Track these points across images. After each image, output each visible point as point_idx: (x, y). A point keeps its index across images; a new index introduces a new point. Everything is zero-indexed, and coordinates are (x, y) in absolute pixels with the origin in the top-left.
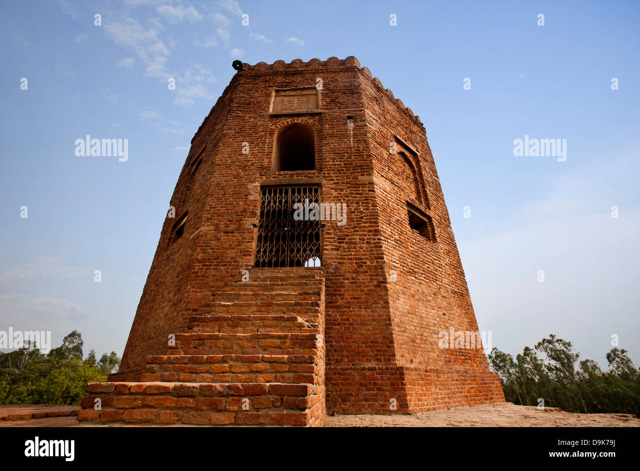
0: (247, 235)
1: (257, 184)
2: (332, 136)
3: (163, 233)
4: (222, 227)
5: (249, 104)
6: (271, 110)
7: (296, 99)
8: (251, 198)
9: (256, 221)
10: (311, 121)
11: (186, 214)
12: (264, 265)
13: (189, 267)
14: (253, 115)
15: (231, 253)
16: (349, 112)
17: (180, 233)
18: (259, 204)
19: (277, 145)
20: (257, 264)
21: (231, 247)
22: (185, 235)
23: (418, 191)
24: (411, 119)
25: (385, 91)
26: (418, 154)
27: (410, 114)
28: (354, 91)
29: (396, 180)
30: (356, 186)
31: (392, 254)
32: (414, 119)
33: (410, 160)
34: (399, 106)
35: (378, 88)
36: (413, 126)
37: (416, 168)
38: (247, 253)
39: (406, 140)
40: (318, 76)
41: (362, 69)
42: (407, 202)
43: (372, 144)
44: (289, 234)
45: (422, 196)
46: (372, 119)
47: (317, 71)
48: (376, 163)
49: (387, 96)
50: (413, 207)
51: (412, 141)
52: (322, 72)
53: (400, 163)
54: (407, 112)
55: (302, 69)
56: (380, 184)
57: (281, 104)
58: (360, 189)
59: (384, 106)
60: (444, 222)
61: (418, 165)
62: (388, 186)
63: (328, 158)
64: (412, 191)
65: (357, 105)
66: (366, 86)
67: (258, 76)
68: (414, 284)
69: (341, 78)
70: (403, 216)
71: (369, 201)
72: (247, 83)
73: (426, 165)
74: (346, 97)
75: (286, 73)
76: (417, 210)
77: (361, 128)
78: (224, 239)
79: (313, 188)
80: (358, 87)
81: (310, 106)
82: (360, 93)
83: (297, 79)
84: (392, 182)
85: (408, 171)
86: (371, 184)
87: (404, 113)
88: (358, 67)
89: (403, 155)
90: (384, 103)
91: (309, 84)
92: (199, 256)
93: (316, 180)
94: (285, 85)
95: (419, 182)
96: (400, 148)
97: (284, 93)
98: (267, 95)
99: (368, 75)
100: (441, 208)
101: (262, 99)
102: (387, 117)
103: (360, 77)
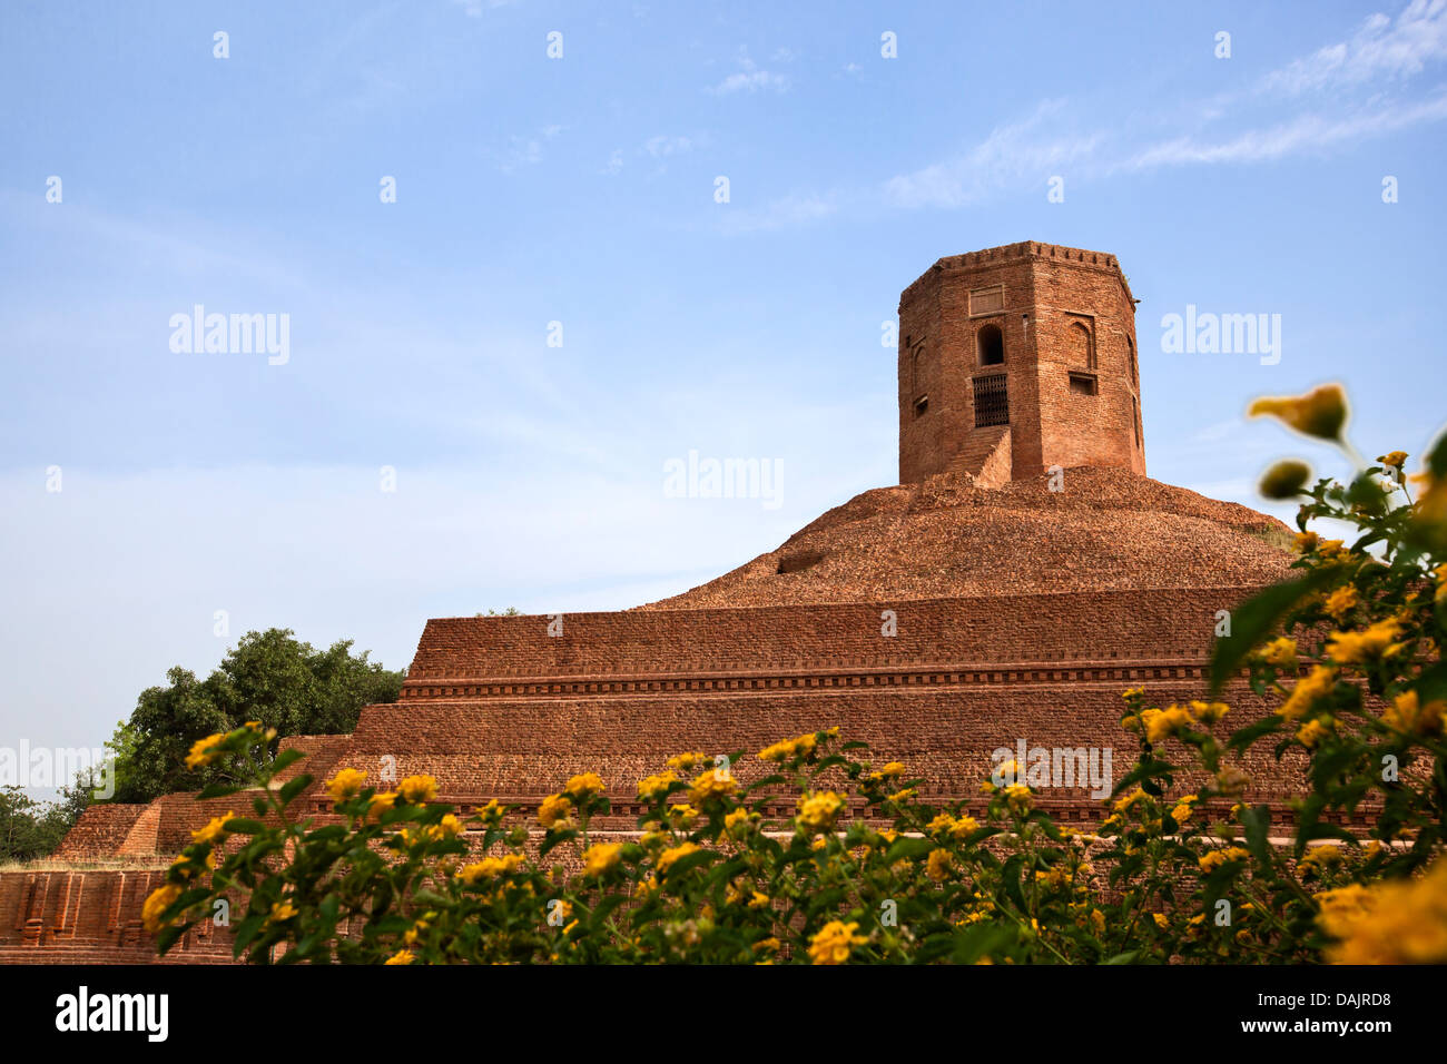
0: (969, 411)
1: (969, 378)
2: (1012, 335)
4: (955, 407)
5: (954, 309)
6: (970, 315)
7: (986, 299)
8: (968, 388)
9: (973, 402)
10: (999, 321)
11: (925, 395)
12: (981, 426)
13: (941, 432)
14: (958, 321)
15: (962, 422)
16: (1024, 311)
17: (923, 408)
18: (973, 392)
19: (978, 341)
20: (977, 427)
21: (961, 419)
22: (930, 410)
23: (1089, 354)
24: (1096, 271)
25: (1064, 260)
26: (1095, 315)
27: (1099, 261)
28: (1028, 286)
29: (1060, 357)
30: (1027, 373)
31: (1047, 413)
32: (1102, 266)
33: (1085, 327)
34: (1082, 265)
35: (1054, 265)
36: (1098, 281)
37: (1091, 332)
38: (971, 421)
39: (1082, 308)
40: (1002, 271)
41: (1039, 252)
42: (1070, 372)
43: (1040, 337)
44: (992, 406)
45: (1092, 358)
46: (1044, 313)
47: (1000, 266)
48: (1041, 353)
49: (1066, 266)
50: (1076, 373)
51: (1091, 303)
52: (1005, 266)
53: (1073, 334)
54: (1092, 265)
55: (988, 264)
56: (1044, 367)
57: (978, 306)
58: (1031, 374)
59: (1058, 283)
60: (1114, 374)
61: (1093, 326)
62: (1051, 366)
63: (1010, 353)
64: (1082, 355)
65: (1031, 302)
66: (1041, 273)
67: (955, 276)
68: (1064, 427)
69: (1020, 272)
70: (1063, 384)
71: (1035, 383)
72: (948, 285)
73: (1105, 322)
74: (1023, 294)
75: (977, 271)
76: (1081, 374)
77: (1032, 326)
78: (957, 414)
79: (1003, 377)
80: (1032, 282)
81: (998, 305)
82: (1033, 288)
83: (986, 276)
84: (1056, 361)
85: (1083, 337)
86: (1037, 370)
87: (1087, 269)
88: (1034, 253)
89: (1078, 324)
90: (1059, 280)
91: (994, 282)
92: (947, 425)
93: (1004, 372)
94: (978, 285)
95: (1092, 345)
96: (1073, 319)
97: (976, 294)
98: (966, 298)
99: (1045, 254)
100: (1114, 362)
101: (962, 302)
102: (1062, 295)
103: (1035, 266)
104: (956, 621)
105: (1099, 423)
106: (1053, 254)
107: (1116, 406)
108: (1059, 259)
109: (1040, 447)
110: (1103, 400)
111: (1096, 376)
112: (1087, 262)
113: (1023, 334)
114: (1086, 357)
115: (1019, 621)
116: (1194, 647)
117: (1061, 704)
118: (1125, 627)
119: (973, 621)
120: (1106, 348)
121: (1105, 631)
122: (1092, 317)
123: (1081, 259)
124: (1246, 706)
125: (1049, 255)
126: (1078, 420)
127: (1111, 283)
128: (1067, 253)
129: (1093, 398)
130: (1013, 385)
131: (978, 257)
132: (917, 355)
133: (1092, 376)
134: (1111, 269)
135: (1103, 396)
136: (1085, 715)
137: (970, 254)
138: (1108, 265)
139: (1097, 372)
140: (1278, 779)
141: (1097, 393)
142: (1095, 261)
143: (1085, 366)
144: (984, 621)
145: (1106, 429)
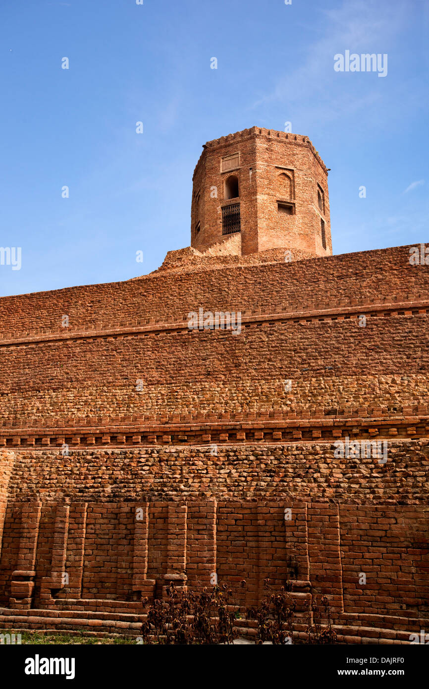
0: (219, 226)
1: (220, 207)
2: (244, 180)
3: (192, 231)
4: (211, 225)
5: (212, 169)
6: (221, 172)
7: (230, 162)
8: (218, 213)
9: (221, 221)
10: (236, 173)
11: (199, 222)
12: (225, 234)
13: (204, 239)
14: (214, 175)
15: (215, 233)
16: (250, 166)
17: (199, 230)
18: (221, 215)
19: (226, 187)
20: (223, 235)
21: (215, 231)
22: (201, 230)
23: (291, 192)
24: (296, 144)
25: (276, 137)
26: (295, 169)
27: (298, 139)
28: (253, 152)
29: (271, 192)
30: (251, 201)
31: (262, 223)
32: (300, 142)
33: (288, 175)
34: (287, 141)
35: (269, 140)
36: (297, 150)
37: (292, 179)
38: (219, 232)
39: (286, 165)
40: (239, 145)
41: (260, 132)
42: (277, 201)
43: (259, 180)
44: (232, 223)
45: (292, 193)
46: (261, 166)
47: (238, 142)
48: (259, 189)
49: (276, 140)
50: (282, 202)
51: (292, 162)
52: (241, 142)
53: (281, 180)
54: (294, 141)
55: (232, 142)
56: (261, 198)
57: (225, 166)
58: (253, 202)
59: (272, 151)
60: (306, 203)
61: (293, 176)
62: (266, 197)
63: (242, 191)
64: (287, 192)
65: (254, 160)
66: (260, 144)
67: (214, 151)
68: (272, 232)
69: (249, 144)
70: (273, 208)
71: (255, 206)
72: (210, 156)
73: (301, 173)
74: (250, 156)
75: (226, 146)
76: (285, 202)
77: (254, 174)
78: (212, 228)
79: (238, 205)
80: (255, 149)
81: (236, 164)
82: (255, 153)
83: (230, 149)
84: (269, 194)
85: (287, 182)
86: (256, 199)
87: (290, 143)
88: (257, 132)
89: (284, 174)
90: (272, 148)
91: (235, 151)
92: (206, 235)
93: (238, 202)
94: (226, 155)
95: (292, 186)
96: (281, 171)
97: (225, 159)
98: (219, 162)
99: (263, 134)
100: (306, 196)
101: (217, 165)
102: (274, 157)
103: (257, 140)
104: (80, 302)
105: (296, 230)
106: (269, 134)
107: (306, 221)
108: (272, 137)
109: (257, 244)
110: (298, 218)
111: (294, 204)
112: (291, 139)
113: (249, 179)
114: (289, 193)
115: (123, 300)
116: (244, 309)
117: (112, 350)
118: (196, 298)
119: (92, 302)
120: (301, 188)
121: (181, 302)
122: (293, 170)
123: (287, 137)
124: (252, 342)
125: (266, 134)
126: (283, 229)
127: (305, 151)
128: (278, 134)
129: (292, 217)
130: (243, 209)
131: (226, 139)
132: (198, 201)
133: (291, 203)
134: (306, 143)
135: (298, 215)
136: (127, 357)
137: (222, 138)
138: (304, 141)
139: (295, 202)
140: (267, 401)
141: (295, 214)
142: (295, 139)
143: (288, 198)
144: (99, 302)
145: (300, 234)
